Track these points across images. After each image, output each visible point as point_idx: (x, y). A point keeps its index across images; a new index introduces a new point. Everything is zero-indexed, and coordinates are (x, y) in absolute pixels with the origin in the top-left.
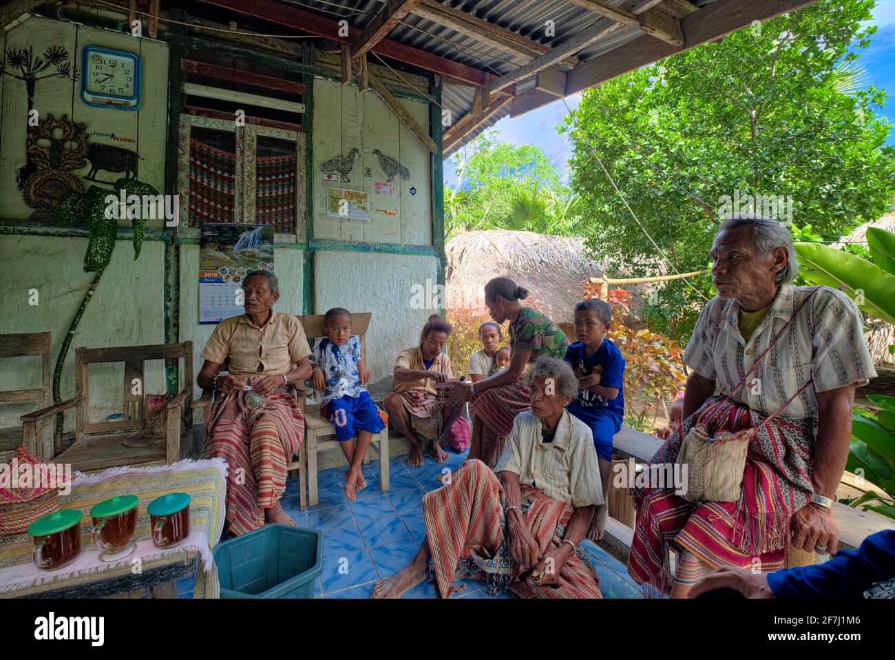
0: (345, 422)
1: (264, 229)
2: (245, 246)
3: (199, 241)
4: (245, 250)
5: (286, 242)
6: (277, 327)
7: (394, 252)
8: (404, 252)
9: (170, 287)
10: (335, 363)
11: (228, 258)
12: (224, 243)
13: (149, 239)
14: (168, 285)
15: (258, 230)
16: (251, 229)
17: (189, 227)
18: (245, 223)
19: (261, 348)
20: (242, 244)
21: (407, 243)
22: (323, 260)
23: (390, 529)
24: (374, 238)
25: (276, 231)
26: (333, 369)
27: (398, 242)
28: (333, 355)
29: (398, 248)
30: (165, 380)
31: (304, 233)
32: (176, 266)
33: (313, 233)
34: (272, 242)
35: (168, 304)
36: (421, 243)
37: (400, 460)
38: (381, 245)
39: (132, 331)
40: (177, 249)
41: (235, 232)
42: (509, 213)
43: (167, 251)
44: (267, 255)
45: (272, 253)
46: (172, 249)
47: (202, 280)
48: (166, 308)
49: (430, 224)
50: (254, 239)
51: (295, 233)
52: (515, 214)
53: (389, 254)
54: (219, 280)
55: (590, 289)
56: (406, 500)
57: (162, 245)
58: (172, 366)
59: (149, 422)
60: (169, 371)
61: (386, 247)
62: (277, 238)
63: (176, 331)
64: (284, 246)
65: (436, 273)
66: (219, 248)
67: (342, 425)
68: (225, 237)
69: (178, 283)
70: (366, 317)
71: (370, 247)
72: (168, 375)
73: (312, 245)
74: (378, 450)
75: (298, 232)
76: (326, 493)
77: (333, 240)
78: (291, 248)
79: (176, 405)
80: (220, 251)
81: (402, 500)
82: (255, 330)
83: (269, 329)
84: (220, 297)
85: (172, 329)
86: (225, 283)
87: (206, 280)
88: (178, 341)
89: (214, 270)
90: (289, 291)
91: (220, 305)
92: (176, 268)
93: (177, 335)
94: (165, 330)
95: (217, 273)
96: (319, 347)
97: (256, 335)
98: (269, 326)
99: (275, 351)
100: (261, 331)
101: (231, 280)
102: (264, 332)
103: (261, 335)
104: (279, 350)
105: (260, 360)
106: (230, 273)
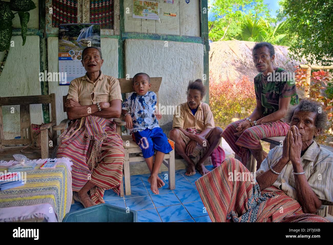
0: (148, 146)
1: (94, 26)
2: (84, 37)
3: (58, 35)
4: (84, 39)
5: (108, 34)
6: (103, 82)
7: (176, 40)
8: (182, 40)
9: (43, 63)
10: (142, 108)
11: (74, 44)
12: (72, 36)
13: (31, 35)
15: (91, 27)
16: (87, 26)
17: (52, 27)
18: (83, 23)
19: (93, 93)
20: (82, 36)
21: (184, 34)
22: (131, 45)
23: (177, 213)
24: (162, 31)
25: (102, 28)
26: (140, 112)
27: (178, 34)
28: (140, 104)
29: (178, 38)
30: (43, 118)
31: (119, 29)
32: (45, 50)
33: (124, 28)
34: (99, 34)
36: (193, 35)
37: (181, 172)
38: (167, 35)
39: (24, 89)
40: (46, 40)
41: (79, 28)
42: (239, 33)
43: (41, 42)
44: (96, 43)
45: (99, 41)
46: (43, 40)
47: (60, 59)
49: (198, 22)
50: (89, 32)
51: (113, 28)
52: (243, 33)
53: (173, 42)
54: (69, 59)
55: (300, 71)
56: (186, 196)
57: (38, 38)
58: (46, 109)
59: (33, 140)
60: (45, 113)
61: (170, 37)
62: (102, 31)
63: (47, 89)
64: (106, 37)
65: (203, 55)
66: (69, 38)
67: (146, 148)
68: (72, 32)
69: (47, 61)
70: (159, 80)
71: (160, 37)
72: (44, 115)
73: (124, 36)
74: (168, 166)
75: (115, 28)
76: (136, 189)
77: (137, 33)
78: (111, 38)
79: (45, 128)
80: (69, 40)
81: (184, 195)
82: (90, 84)
83: (99, 83)
84: (70, 69)
85: (45, 89)
86: (73, 60)
87: (62, 58)
88: (48, 94)
89: (66, 52)
90: (110, 65)
91: (70, 73)
92: (46, 52)
93: (48, 92)
94: (41, 89)
95: (68, 54)
96: (130, 98)
97: (91, 86)
98: (99, 81)
99: (102, 96)
100: (94, 84)
101: (76, 58)
102: (96, 84)
103: (94, 86)
104: (104, 96)
105: (92, 101)
106: (75, 54)
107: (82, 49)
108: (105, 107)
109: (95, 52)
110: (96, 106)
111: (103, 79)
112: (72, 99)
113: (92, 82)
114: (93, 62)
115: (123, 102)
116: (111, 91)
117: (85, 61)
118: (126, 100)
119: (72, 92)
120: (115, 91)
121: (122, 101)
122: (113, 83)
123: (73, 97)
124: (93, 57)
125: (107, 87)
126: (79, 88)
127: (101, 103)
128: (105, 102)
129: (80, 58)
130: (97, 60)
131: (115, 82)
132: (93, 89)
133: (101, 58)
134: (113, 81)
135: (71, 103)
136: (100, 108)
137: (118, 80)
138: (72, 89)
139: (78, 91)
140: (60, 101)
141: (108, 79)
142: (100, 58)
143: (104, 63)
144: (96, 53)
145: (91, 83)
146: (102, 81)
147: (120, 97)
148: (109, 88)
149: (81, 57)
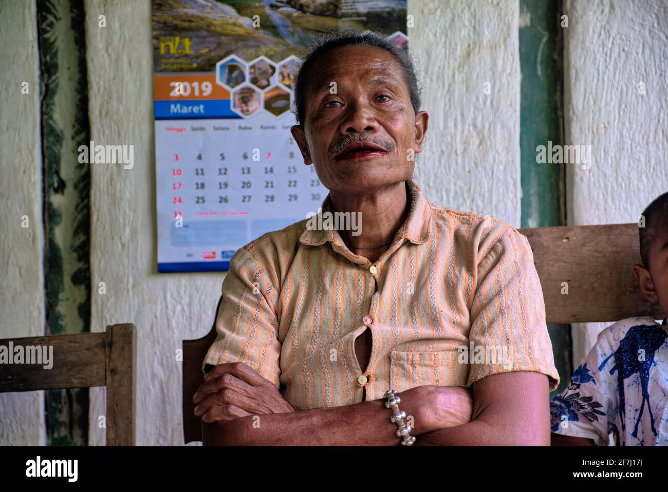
9: (59, 138)
11: (246, 22)
14: (52, 131)
19: (368, 332)
35: (57, 200)
47: (161, 111)
48: (50, 215)
54: (217, 110)
63: (81, 298)
82: (352, 272)
84: (223, 172)
85: (69, 295)
86: (237, 117)
87: (174, 109)
88: (87, 327)
89: (201, 69)
90: (466, 143)
91: (224, 200)
92: (75, 69)
93: (85, 311)
94: (48, 295)
95: (213, 81)
96: (611, 363)
97: (355, 286)
98: (403, 252)
99: (422, 347)
100: (374, 270)
101: (257, 105)
102: (384, 274)
103: (372, 284)
104: (435, 345)
105: (363, 380)
106: (254, 81)
107: (293, 51)
108: (442, 423)
109: (377, 64)
110: (382, 416)
111: (425, 236)
112: (232, 369)
113: (362, 259)
114: (370, 129)
115: (561, 389)
116: (479, 313)
117: (317, 131)
118: (584, 375)
119: (238, 323)
120: (501, 312)
121: (552, 381)
122: (492, 259)
123: (242, 354)
124: (363, 100)
125: (450, 289)
126: (286, 301)
127: (411, 398)
128: (438, 389)
129: (280, 103)
130: (392, 118)
131: (503, 252)
132: (367, 306)
133: (415, 101)
134: (493, 248)
135: (229, 395)
136: (406, 431)
137: (524, 239)
138: (243, 303)
139: (278, 314)
140: (157, 368)
141: (457, 236)
142: (404, 102)
143: (430, 134)
144: (383, 72)
145: (357, 266)
146: (422, 251)
147: (537, 354)
148: (467, 291)
149: (286, 97)
